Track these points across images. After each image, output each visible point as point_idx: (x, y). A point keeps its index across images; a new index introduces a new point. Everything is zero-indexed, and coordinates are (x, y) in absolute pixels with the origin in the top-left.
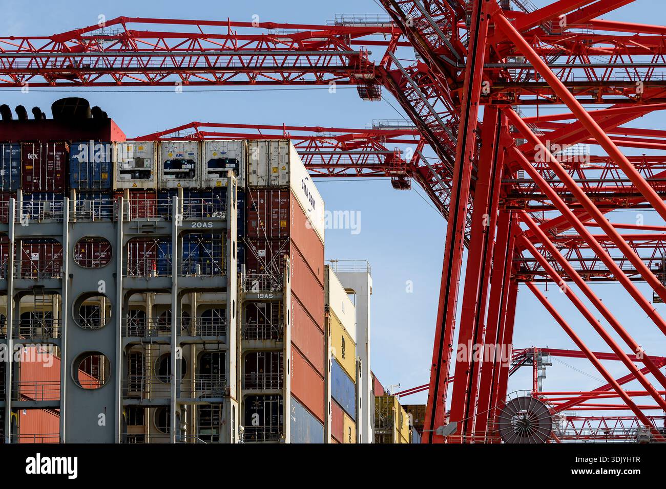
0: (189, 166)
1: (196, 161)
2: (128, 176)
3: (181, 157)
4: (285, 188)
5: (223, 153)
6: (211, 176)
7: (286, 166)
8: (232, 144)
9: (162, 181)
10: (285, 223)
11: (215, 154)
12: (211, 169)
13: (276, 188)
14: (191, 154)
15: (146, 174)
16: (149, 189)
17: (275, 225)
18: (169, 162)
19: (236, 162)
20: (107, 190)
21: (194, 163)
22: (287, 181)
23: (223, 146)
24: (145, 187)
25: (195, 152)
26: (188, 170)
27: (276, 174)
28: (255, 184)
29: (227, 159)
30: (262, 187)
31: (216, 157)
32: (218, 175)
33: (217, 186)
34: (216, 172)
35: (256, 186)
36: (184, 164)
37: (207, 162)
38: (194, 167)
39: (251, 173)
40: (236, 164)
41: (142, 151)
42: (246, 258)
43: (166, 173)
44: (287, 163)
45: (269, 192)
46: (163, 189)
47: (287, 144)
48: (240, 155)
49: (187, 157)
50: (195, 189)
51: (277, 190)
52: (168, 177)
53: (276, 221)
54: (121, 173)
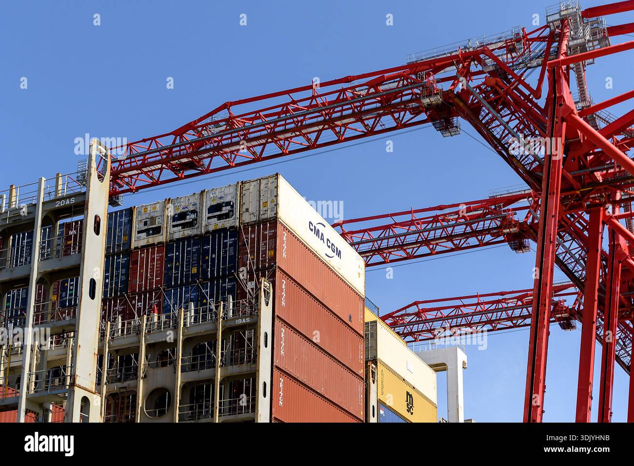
0: (193, 216)
1: (198, 210)
2: (144, 235)
3: (186, 209)
4: (273, 220)
5: (221, 198)
6: (210, 221)
7: (275, 199)
8: (228, 189)
9: (170, 233)
10: (273, 253)
11: (214, 200)
12: (210, 215)
13: (265, 222)
14: (195, 205)
15: (157, 231)
16: (159, 243)
17: (264, 256)
18: (176, 216)
19: (232, 204)
20: (126, 250)
21: (197, 212)
22: (275, 212)
23: (221, 192)
24: (156, 242)
25: (198, 202)
26: (191, 220)
27: (265, 209)
28: (247, 221)
29: (223, 203)
30: (253, 223)
31: (214, 203)
32: (216, 219)
33: (214, 229)
34: (214, 217)
35: (248, 223)
36: (188, 215)
37: (207, 209)
38: (197, 216)
39: (244, 212)
40: (231, 206)
41: (155, 210)
42: (237, 292)
43: (174, 226)
44: (275, 196)
45: (259, 227)
46: (171, 241)
47: (276, 179)
48: (235, 197)
49: (191, 208)
50: (197, 235)
51: (266, 223)
52: (176, 229)
53: (264, 252)
54: (138, 234)
